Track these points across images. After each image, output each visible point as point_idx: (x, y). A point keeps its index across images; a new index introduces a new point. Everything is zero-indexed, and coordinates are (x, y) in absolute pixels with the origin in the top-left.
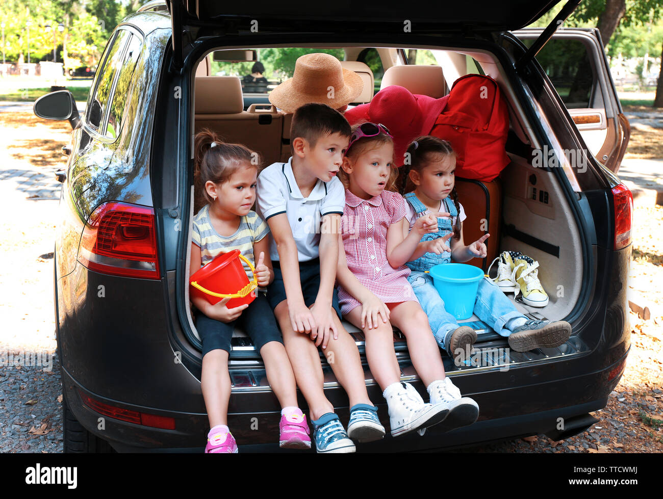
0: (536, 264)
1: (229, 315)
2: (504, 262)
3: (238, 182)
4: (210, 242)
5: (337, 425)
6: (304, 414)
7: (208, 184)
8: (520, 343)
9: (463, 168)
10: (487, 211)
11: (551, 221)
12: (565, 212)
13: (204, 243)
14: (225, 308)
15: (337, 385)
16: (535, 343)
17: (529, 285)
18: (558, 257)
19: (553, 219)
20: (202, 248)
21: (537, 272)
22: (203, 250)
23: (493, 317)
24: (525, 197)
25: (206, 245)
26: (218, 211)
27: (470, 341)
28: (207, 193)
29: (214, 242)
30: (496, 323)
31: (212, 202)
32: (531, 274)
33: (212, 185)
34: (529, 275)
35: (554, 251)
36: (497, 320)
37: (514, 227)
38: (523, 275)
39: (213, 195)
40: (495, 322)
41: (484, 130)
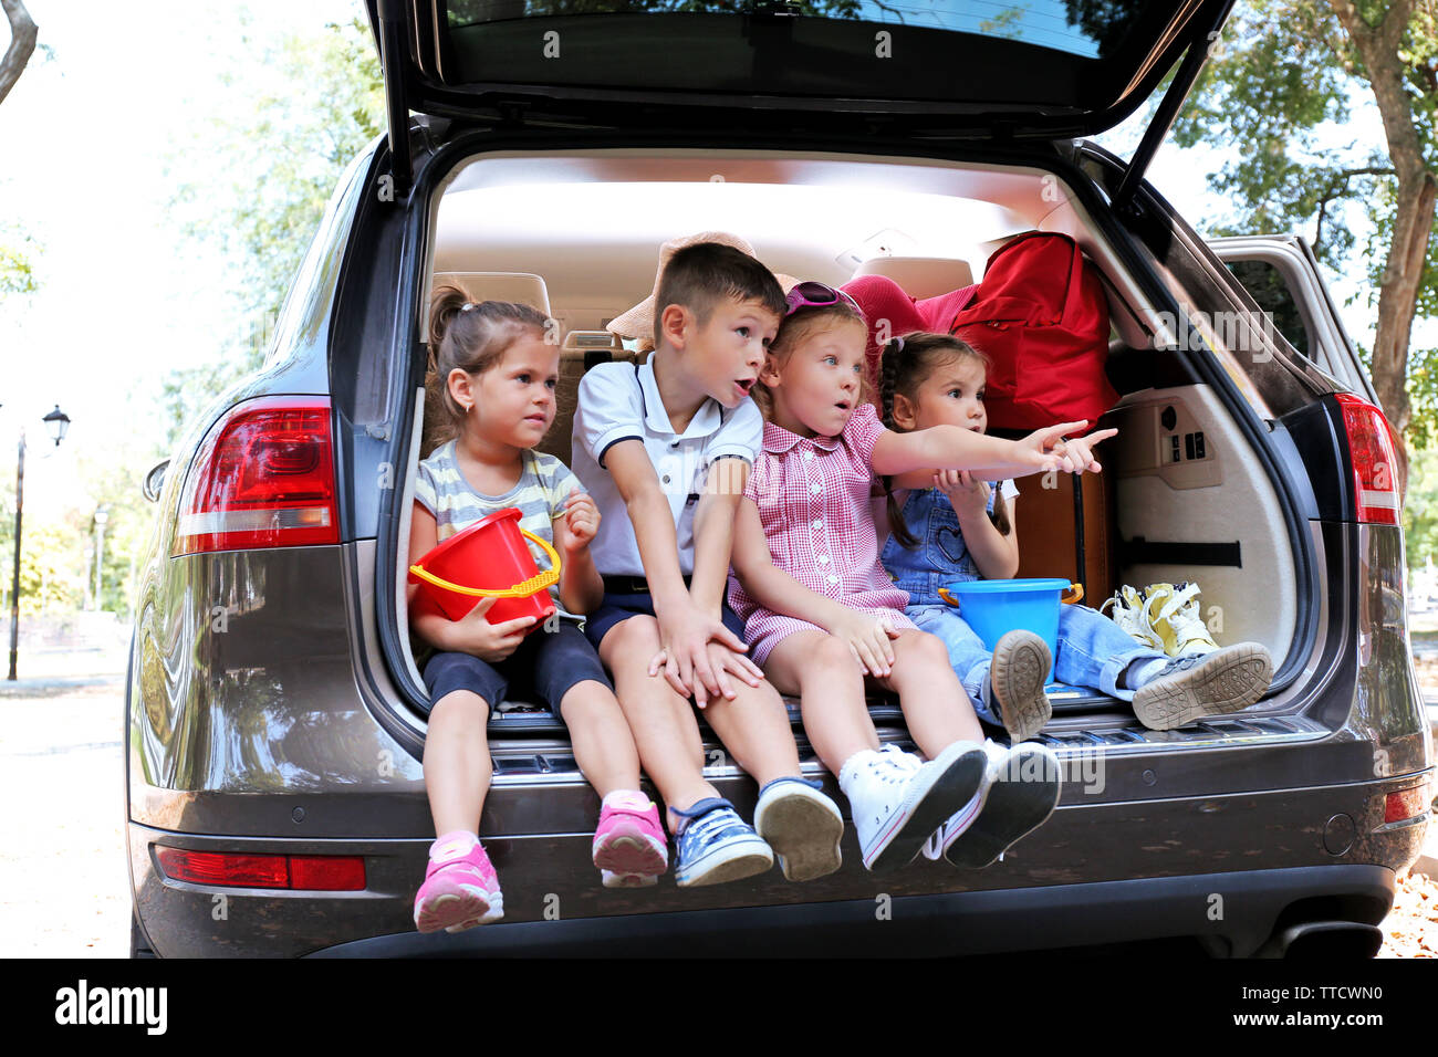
0: (1192, 590)
1: (492, 636)
2: (1125, 606)
3: (519, 366)
4: (456, 507)
5: (729, 816)
6: (653, 803)
7: (455, 377)
8: (1159, 705)
9: (1015, 401)
10: (1075, 495)
11: (1216, 490)
12: (1242, 457)
13: (443, 507)
14: (485, 623)
15: (736, 773)
16: (1193, 702)
17: (1181, 633)
18: (1240, 565)
19: (1219, 485)
20: (439, 518)
21: (1196, 606)
22: (441, 525)
23: (1096, 662)
24: (1158, 464)
25: (448, 513)
26: (476, 442)
27: (1036, 665)
28: (452, 398)
29: (466, 505)
30: (1102, 673)
31: (463, 416)
32: (1185, 611)
33: (464, 378)
34: (1178, 612)
35: (1227, 555)
36: (1103, 664)
37: (1143, 539)
38: (1166, 612)
39: (465, 401)
40: (1099, 670)
41: (1054, 324)
